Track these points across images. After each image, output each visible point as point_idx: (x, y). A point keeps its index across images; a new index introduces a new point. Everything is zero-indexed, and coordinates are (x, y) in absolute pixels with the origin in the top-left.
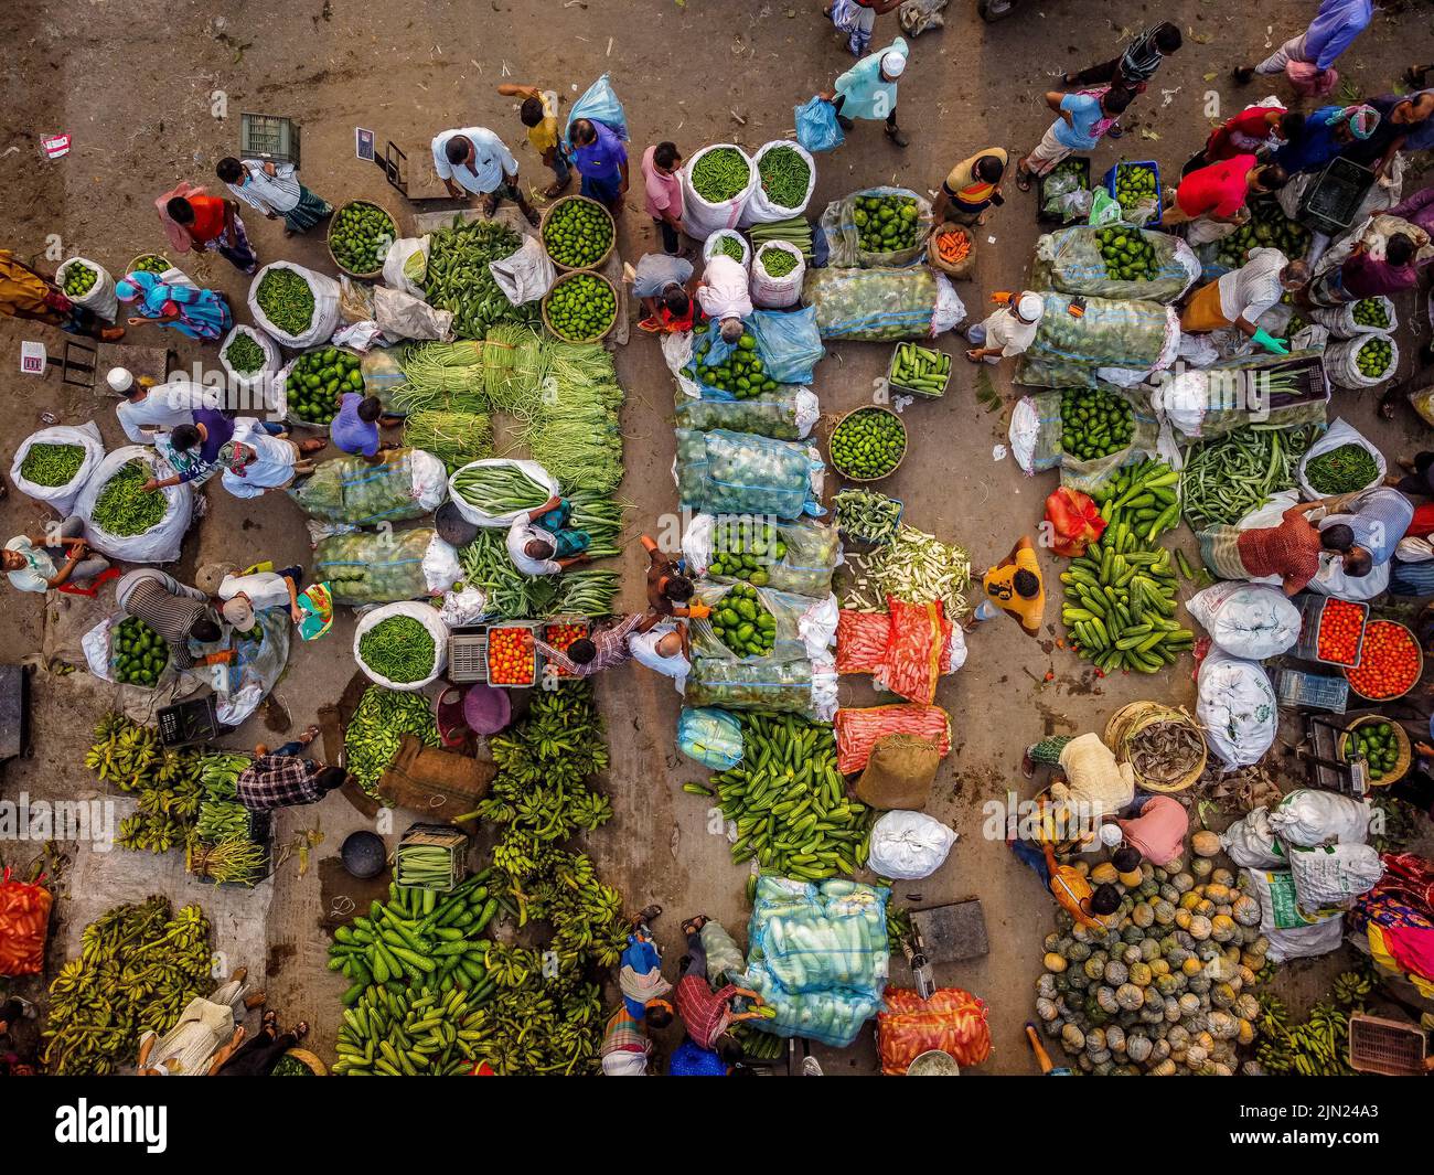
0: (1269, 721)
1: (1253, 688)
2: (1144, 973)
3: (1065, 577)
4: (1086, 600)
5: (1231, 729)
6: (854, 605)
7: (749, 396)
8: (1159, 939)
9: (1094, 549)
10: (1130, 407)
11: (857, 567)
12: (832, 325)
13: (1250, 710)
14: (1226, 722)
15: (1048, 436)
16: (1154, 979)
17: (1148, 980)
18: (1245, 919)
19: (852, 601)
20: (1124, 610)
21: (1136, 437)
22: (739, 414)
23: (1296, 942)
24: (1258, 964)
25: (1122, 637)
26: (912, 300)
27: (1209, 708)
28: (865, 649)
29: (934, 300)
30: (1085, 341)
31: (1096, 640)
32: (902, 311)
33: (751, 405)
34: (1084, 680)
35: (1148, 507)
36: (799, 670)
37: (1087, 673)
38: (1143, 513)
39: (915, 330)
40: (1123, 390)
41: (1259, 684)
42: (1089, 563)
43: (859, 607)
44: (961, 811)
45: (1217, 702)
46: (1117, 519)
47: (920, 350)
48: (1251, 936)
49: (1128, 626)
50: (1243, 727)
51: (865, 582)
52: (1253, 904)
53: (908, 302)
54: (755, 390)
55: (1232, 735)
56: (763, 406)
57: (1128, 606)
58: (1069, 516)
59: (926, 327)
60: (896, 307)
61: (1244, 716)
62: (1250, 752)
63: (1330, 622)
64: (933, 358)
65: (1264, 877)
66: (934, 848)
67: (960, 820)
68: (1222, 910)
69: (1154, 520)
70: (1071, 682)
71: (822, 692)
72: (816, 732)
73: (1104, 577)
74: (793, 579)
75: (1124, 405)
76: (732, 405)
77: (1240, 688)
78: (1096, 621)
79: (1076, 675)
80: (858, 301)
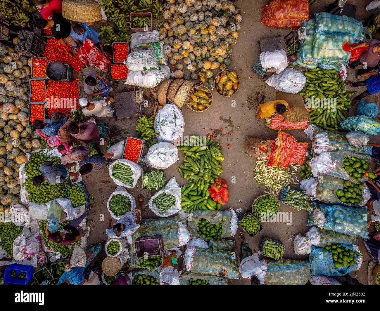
0: (162, 119)
1: (166, 132)
2: (211, 30)
3: (222, 171)
4: (217, 164)
5: (175, 118)
6: (297, 166)
7: (336, 244)
8: (202, 41)
9: (213, 182)
10: (198, 232)
11: (295, 179)
12: (303, 268)
13: (169, 124)
14: (177, 120)
15: (227, 223)
16: (208, 28)
17: (211, 28)
18: (169, 47)
19: (297, 167)
20: (206, 161)
21: (197, 221)
22: (339, 238)
23: (150, 37)
24: (162, 30)
25: (206, 150)
26: (275, 275)
27: (182, 125)
28: (299, 151)
29: (267, 274)
30: (221, 261)
31: (214, 149)
32: (278, 271)
33: (335, 241)
34: (216, 134)
35: (192, 195)
36: (332, 148)
37: (215, 137)
38: (195, 194)
39: (273, 264)
40: (199, 237)
41: (164, 133)
42: (214, 176)
43: (295, 165)
44: (263, 90)
45: (179, 127)
46: (204, 192)
47: (273, 257)
48: (166, 40)
49: (204, 154)
50: (171, 118)
51: (293, 174)
52: (166, 51)
53: (276, 274)
54: (334, 247)
55: (175, 116)
56: (331, 240)
57: (205, 162)
58: (223, 195)
59: (269, 264)
60: (280, 273)
61: (171, 122)
62: (169, 109)
63: (136, 154)
64: (269, 254)
65: (163, 62)
66: (286, 80)
67: (264, 86)
68: (177, 51)
69: (191, 191)
70: (221, 134)
71: (325, 139)
72: (315, 122)
73: (211, 171)
74: (336, 182)
75: (200, 233)
76: (342, 241)
77: (172, 132)
78: (214, 156)
79: (219, 136)
80: (294, 276)
